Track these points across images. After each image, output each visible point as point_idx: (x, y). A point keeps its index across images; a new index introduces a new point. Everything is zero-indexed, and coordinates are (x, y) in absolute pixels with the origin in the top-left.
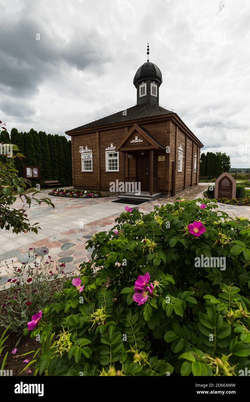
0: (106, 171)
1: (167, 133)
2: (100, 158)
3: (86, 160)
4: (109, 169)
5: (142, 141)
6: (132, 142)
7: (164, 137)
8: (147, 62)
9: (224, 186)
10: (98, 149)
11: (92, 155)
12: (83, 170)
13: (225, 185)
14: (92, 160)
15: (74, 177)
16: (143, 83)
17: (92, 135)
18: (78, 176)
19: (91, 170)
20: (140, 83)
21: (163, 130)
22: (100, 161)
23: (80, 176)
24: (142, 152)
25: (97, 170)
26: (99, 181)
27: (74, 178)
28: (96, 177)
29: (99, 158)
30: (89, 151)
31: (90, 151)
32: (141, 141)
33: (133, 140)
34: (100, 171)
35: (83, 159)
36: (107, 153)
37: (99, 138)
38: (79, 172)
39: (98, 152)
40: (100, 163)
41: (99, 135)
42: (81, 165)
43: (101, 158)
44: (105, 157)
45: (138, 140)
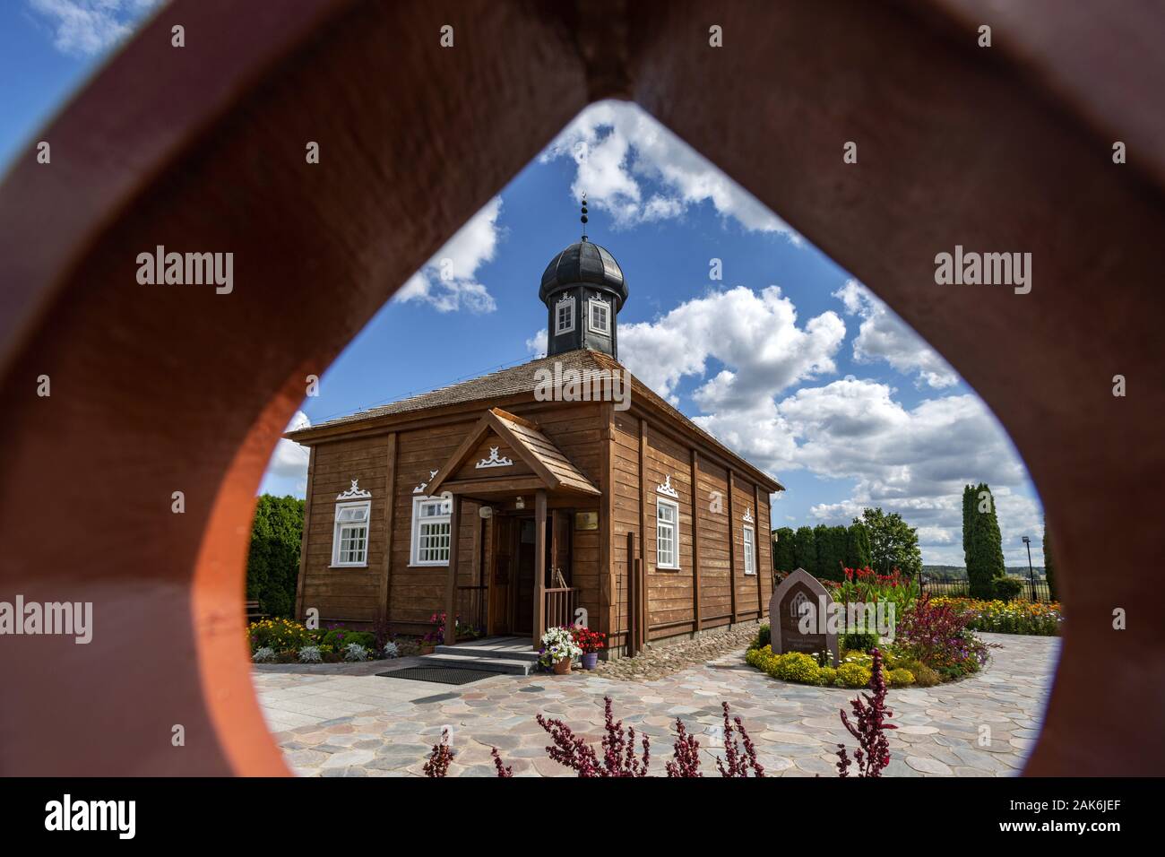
0: (412, 564)
1: (603, 440)
2: (394, 519)
3: (351, 527)
4: (421, 559)
5: (510, 463)
6: (482, 466)
7: (592, 453)
8: (581, 240)
10: (389, 489)
11: (371, 510)
12: (336, 562)
14: (367, 526)
15: (304, 586)
16: (565, 296)
17: (377, 442)
18: (316, 582)
19: (360, 560)
20: (559, 295)
21: (591, 432)
22: (393, 530)
23: (325, 584)
24: (519, 498)
25: (382, 558)
26: (384, 601)
27: (304, 591)
28: (375, 586)
29: (390, 519)
30: (360, 496)
31: (365, 496)
32: (506, 464)
33: (484, 461)
34: (391, 563)
35: (339, 524)
36: (419, 501)
37: (398, 454)
38: (320, 570)
39: (389, 499)
40: (392, 536)
41: (398, 443)
42: (332, 543)
43: (397, 520)
44: (411, 518)
45: (499, 459)
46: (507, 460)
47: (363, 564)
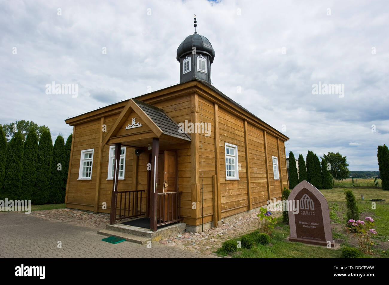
0: (108, 179)
1: (192, 113)
3: (86, 161)
4: (112, 176)
5: (141, 125)
6: (128, 128)
8: (194, 34)
9: (305, 210)
10: (100, 143)
11: (94, 153)
12: (81, 177)
13: (307, 207)
14: (93, 160)
15: (69, 188)
16: (187, 57)
17: (97, 122)
18: (73, 186)
19: (90, 176)
22: (102, 162)
25: (97, 176)
27: (68, 190)
28: (94, 189)
32: (139, 126)
33: (129, 125)
34: (101, 178)
35: (82, 160)
36: (112, 148)
38: (74, 181)
39: (101, 148)
40: (101, 165)
41: (105, 122)
42: (79, 169)
43: (103, 158)
44: (108, 156)
45: (136, 123)
46: (139, 124)
47: (90, 178)
